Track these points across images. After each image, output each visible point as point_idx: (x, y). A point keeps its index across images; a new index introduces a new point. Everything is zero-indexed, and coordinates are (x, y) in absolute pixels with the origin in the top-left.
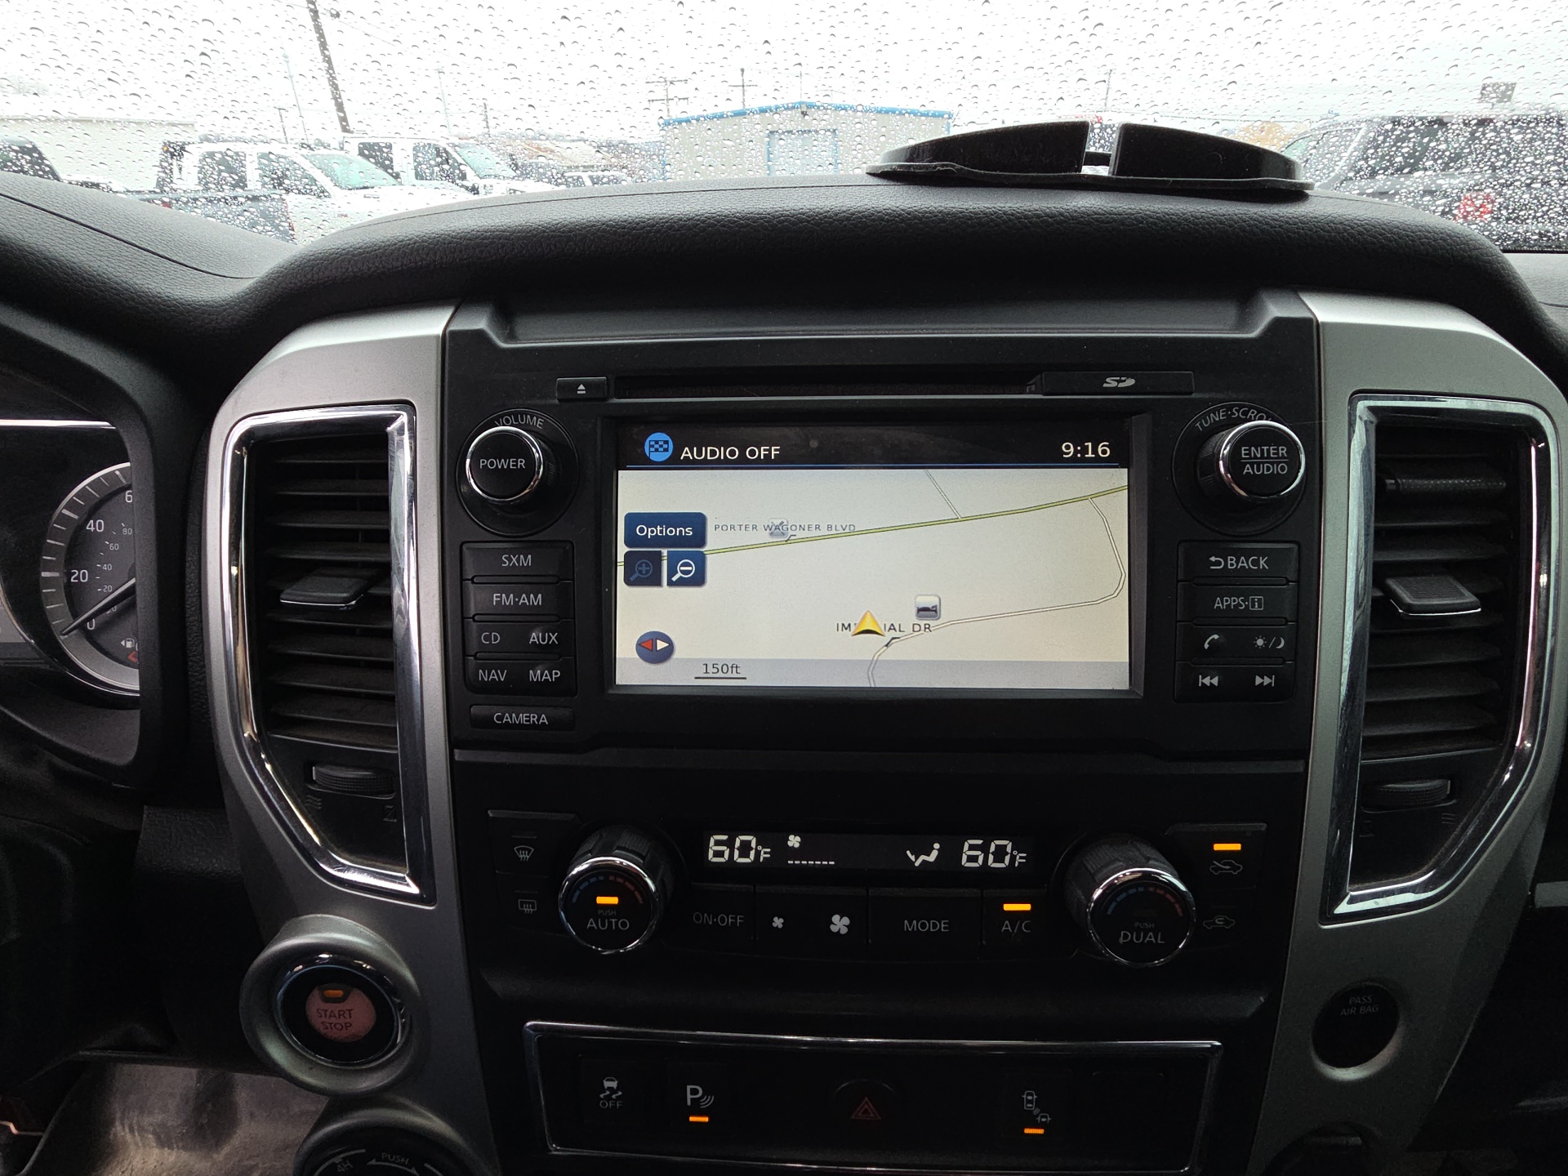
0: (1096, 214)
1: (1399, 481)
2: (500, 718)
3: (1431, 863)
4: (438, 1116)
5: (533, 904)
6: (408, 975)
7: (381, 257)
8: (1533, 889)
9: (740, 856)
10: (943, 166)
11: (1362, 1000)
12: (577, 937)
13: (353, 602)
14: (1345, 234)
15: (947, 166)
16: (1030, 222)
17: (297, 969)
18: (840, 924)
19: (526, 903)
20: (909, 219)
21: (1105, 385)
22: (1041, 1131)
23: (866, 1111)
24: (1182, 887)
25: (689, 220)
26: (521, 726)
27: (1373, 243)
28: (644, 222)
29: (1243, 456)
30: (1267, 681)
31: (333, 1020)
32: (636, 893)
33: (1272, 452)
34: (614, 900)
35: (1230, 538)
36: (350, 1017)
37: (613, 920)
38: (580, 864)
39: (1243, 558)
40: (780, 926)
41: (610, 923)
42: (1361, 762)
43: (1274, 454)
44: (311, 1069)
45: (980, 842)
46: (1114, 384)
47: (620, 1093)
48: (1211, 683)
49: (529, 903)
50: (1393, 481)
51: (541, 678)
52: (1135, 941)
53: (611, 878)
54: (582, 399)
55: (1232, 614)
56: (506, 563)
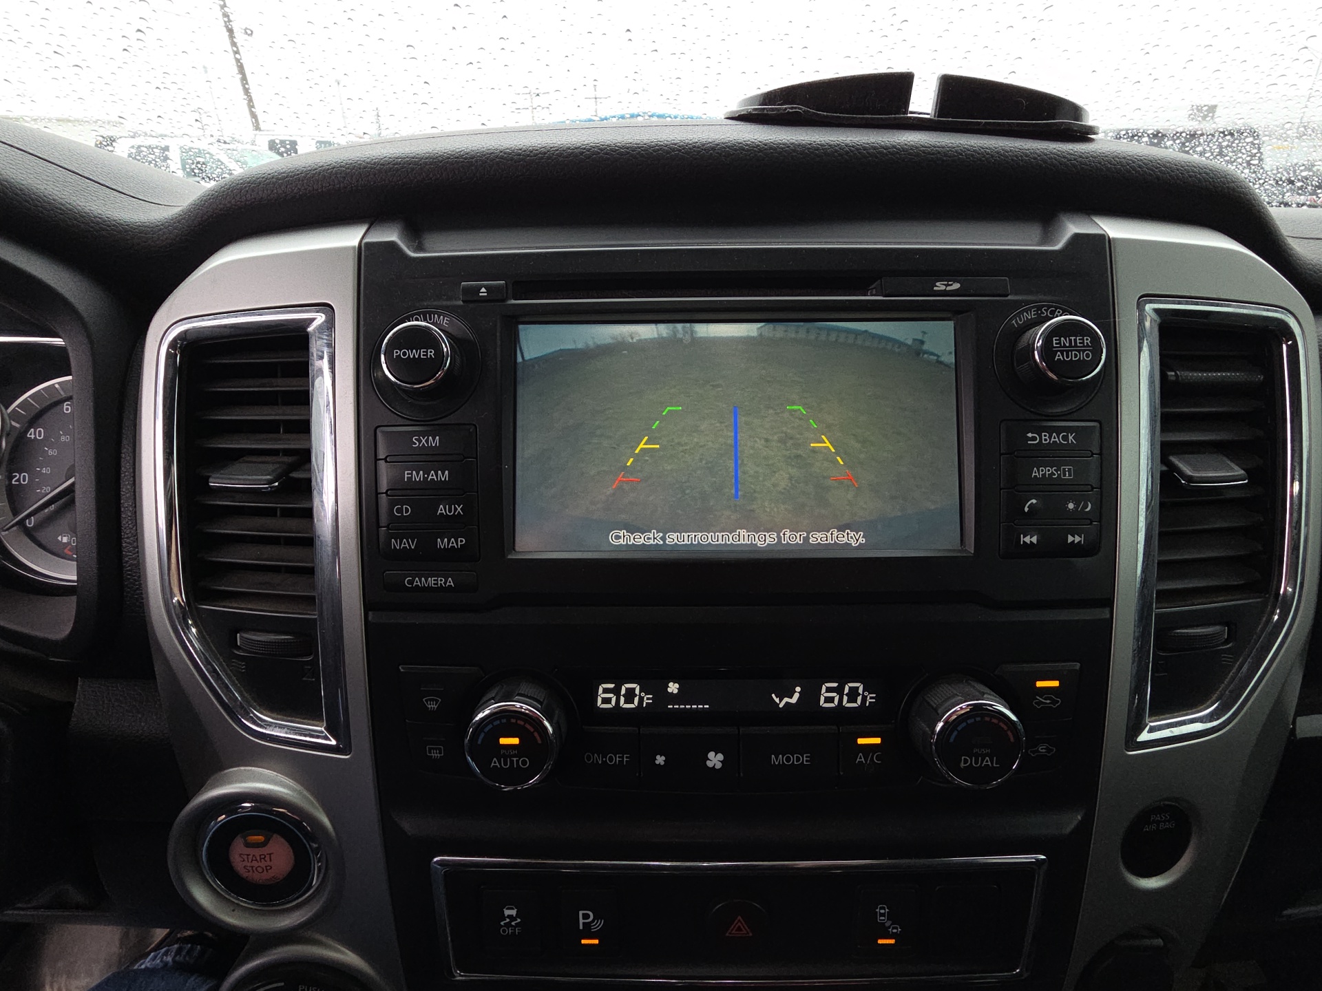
0: (923, 147)
1: (1178, 373)
2: (411, 582)
3: (1214, 698)
4: (351, 951)
5: (440, 749)
6: (325, 821)
7: (303, 181)
8: (1294, 723)
9: (626, 702)
10: (792, 108)
11: (1162, 818)
12: (481, 776)
13: (277, 484)
14: (1128, 167)
15: (795, 108)
16: (868, 153)
17: (219, 819)
18: (715, 760)
19: (433, 749)
20: (766, 149)
21: (935, 288)
22: (892, 941)
23: (739, 929)
24: (1013, 718)
25: (576, 148)
26: (429, 589)
27: (1151, 175)
28: (537, 150)
29: (1055, 345)
30: (1077, 539)
31: (255, 864)
32: (536, 734)
33: (1078, 341)
34: (515, 741)
35: (1044, 418)
36: (271, 860)
37: (515, 759)
38: (483, 710)
39: (1054, 434)
40: (662, 763)
41: (512, 762)
42: (1155, 611)
43: (1080, 343)
44: (233, 910)
45: (835, 685)
46: (943, 288)
47: (519, 920)
48: (1031, 541)
49: (436, 749)
50: (1173, 373)
51: (448, 545)
52: (974, 764)
53: (513, 721)
54: (484, 300)
55: (1047, 481)
56: (416, 444)
